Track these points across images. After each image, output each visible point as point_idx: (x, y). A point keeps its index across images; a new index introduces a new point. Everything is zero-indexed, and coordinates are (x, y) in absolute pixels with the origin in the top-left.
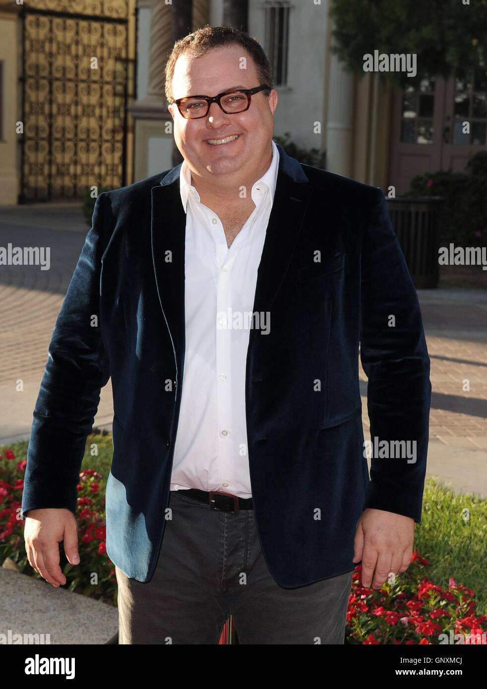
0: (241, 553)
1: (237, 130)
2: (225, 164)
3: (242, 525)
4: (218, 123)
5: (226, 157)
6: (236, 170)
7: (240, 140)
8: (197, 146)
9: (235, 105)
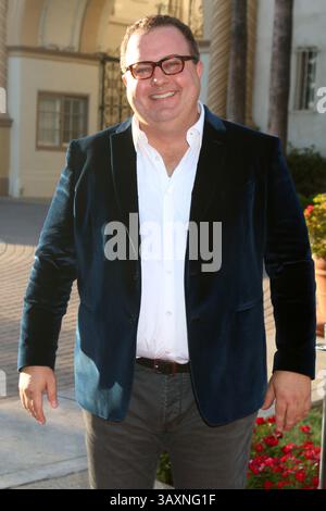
0: (177, 405)
1: (174, 87)
2: (165, 113)
3: (178, 384)
4: (160, 82)
5: (166, 108)
6: (174, 118)
7: (176, 96)
8: (145, 101)
9: (173, 69)
